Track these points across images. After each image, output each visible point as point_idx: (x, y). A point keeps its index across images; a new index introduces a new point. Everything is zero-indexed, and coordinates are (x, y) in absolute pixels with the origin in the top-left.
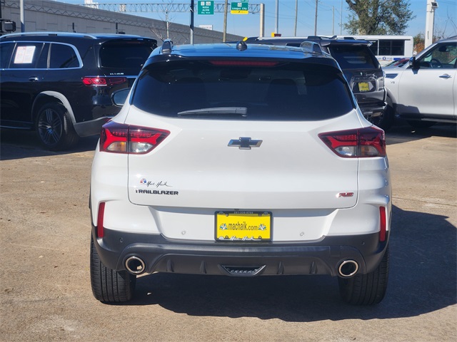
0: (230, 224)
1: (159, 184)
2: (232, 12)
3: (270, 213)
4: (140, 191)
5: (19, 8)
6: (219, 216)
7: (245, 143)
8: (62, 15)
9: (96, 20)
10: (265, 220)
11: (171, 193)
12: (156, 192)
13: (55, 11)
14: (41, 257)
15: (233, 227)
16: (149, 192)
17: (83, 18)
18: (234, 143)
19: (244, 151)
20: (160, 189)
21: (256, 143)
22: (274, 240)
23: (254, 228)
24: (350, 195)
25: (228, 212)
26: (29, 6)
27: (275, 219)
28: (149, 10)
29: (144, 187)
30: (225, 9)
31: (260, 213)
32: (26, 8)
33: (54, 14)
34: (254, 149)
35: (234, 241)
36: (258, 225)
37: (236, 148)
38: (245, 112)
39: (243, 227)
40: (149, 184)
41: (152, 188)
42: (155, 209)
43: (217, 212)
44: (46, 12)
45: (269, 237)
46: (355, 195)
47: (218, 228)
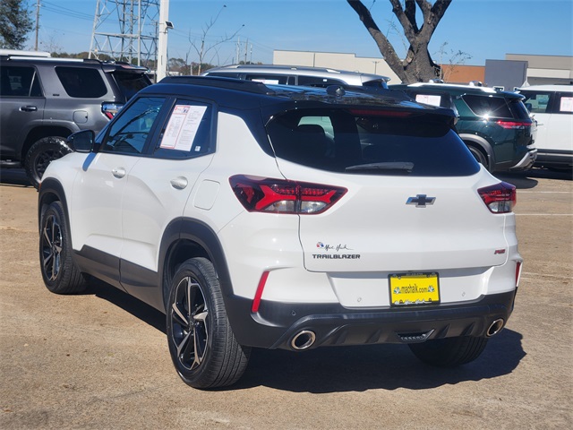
1: (339, 248)
3: (437, 274)
4: (319, 256)
6: (392, 279)
7: (422, 201)
10: (433, 280)
11: (353, 257)
12: (336, 257)
14: (26, 345)
15: (406, 290)
16: (328, 257)
18: (412, 200)
19: (420, 209)
20: (341, 252)
21: (430, 201)
22: (442, 301)
23: (424, 290)
24: (503, 251)
25: (400, 275)
27: (442, 280)
29: (323, 251)
31: (428, 274)
34: (428, 206)
35: (408, 305)
36: (427, 287)
37: (413, 206)
38: (411, 167)
39: (414, 289)
40: (327, 247)
41: (332, 252)
43: (390, 275)
45: (437, 299)
46: (506, 252)
47: (392, 292)
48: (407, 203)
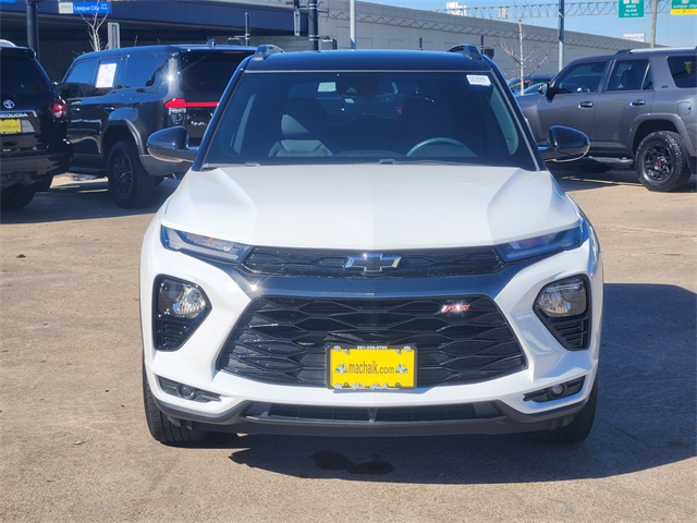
2: (674, 12)
5: (349, 19)
8: (410, 26)
9: (460, 32)
13: (399, 21)
17: (441, 30)
26: (363, 16)
28: (543, 14)
30: (653, 9)
32: (358, 18)
33: (399, 25)
44: (387, 24)
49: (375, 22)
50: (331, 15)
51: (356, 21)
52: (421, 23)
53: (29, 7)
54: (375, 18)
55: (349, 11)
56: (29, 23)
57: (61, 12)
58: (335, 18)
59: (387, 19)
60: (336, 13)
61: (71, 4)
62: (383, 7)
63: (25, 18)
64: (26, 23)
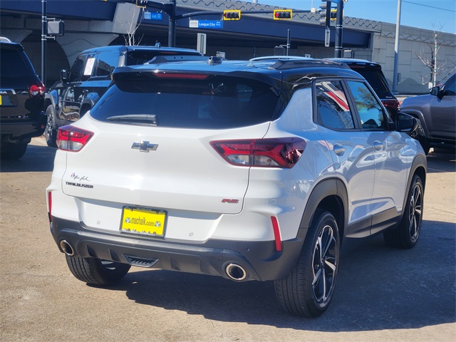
0: (133, 219)
1: (82, 178)
3: (166, 212)
4: (70, 184)
6: (125, 210)
10: (161, 217)
11: (88, 186)
12: (78, 185)
15: (135, 221)
16: (74, 184)
18: (137, 146)
19: (143, 154)
20: (82, 182)
21: (154, 147)
22: (166, 236)
23: (151, 224)
24: (235, 201)
25: (133, 208)
26: (406, 36)
27: (170, 218)
29: (72, 180)
31: (156, 211)
32: (401, 37)
36: (154, 221)
37: (137, 151)
38: (154, 119)
39: (143, 222)
41: (77, 181)
42: (80, 200)
43: (125, 207)
44: (424, 42)
45: (162, 234)
46: (240, 203)
47: (124, 220)
48: (132, 147)
49: (415, 40)
50: (382, 35)
51: (399, 39)
52: (448, 42)
53: (170, 23)
54: (415, 38)
55: (395, 32)
56: (170, 33)
57: (190, 26)
58: (386, 36)
59: (423, 39)
60: (386, 33)
61: (197, 21)
62: (421, 30)
63: (168, 29)
64: (168, 33)
